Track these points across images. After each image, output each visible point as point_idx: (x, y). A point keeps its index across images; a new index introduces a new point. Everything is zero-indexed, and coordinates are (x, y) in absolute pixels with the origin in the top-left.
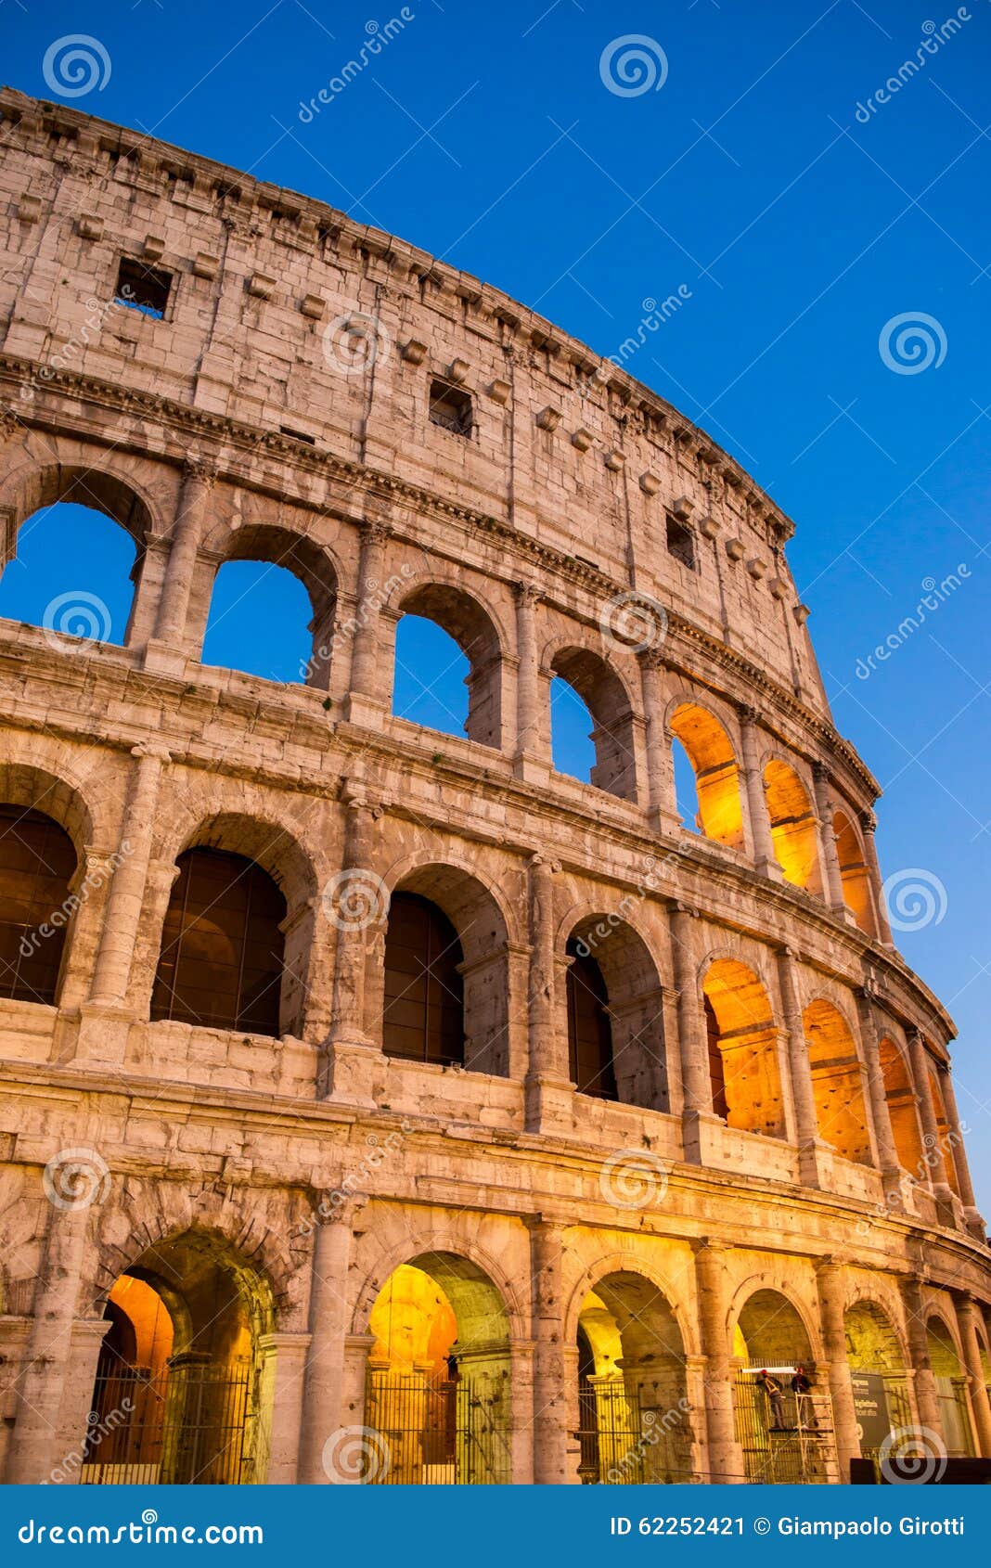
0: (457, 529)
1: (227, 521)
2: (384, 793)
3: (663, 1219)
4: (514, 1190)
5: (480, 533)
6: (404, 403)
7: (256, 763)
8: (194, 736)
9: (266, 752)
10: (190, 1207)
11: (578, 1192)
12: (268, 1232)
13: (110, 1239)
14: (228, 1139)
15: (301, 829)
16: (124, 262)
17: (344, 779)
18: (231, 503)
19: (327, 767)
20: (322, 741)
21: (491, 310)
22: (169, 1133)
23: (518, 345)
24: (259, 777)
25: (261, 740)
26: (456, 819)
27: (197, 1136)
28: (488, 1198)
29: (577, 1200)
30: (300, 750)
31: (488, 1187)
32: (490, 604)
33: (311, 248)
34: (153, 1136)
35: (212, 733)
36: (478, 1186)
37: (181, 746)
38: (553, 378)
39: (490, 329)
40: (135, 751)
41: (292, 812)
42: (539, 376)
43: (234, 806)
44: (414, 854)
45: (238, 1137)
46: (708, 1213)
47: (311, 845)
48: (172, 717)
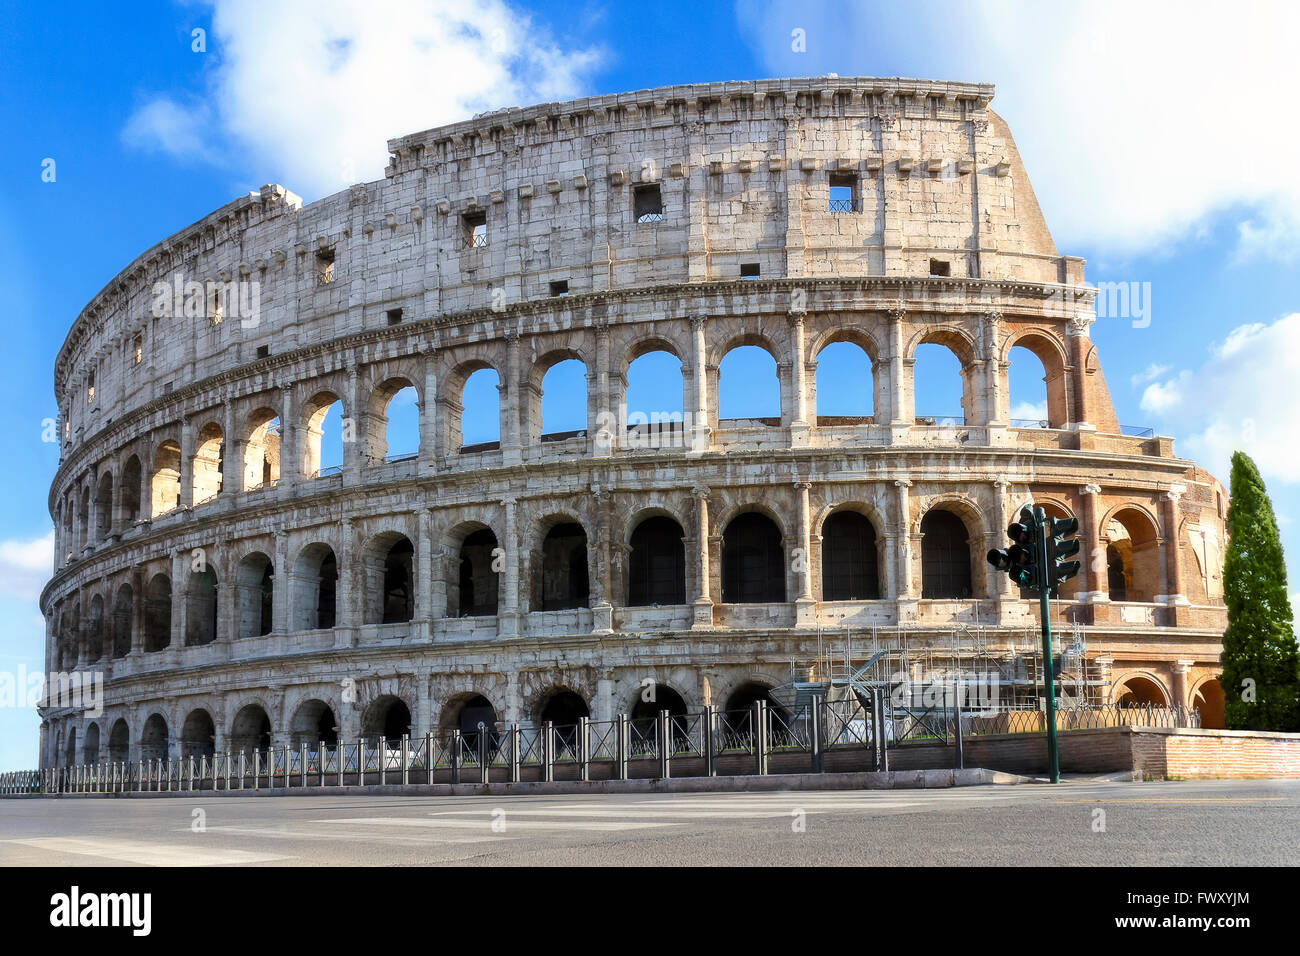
0: (647, 301)
1: (530, 359)
2: (609, 485)
3: (770, 657)
4: (679, 655)
5: (661, 297)
6: (616, 220)
7: (549, 491)
8: (524, 487)
9: (554, 484)
10: (551, 680)
11: (717, 651)
12: (580, 685)
13: (526, 694)
14: (556, 654)
15: (577, 513)
16: (463, 216)
17: (589, 485)
18: (531, 348)
19: (581, 482)
20: (576, 471)
21: (663, 106)
22: (536, 655)
23: (692, 117)
24: (553, 496)
25: (550, 479)
26: (646, 486)
27: (545, 656)
28: (668, 661)
29: (715, 655)
30: (568, 478)
31: (666, 656)
32: (673, 339)
33: (549, 138)
34: (530, 657)
35: (531, 484)
36: (661, 656)
37: (518, 494)
38: (723, 123)
39: (668, 119)
40: (502, 504)
41: (573, 507)
42: (712, 129)
43: (548, 512)
44: (631, 509)
45: (560, 653)
46: (802, 649)
47: (581, 520)
48: (514, 482)
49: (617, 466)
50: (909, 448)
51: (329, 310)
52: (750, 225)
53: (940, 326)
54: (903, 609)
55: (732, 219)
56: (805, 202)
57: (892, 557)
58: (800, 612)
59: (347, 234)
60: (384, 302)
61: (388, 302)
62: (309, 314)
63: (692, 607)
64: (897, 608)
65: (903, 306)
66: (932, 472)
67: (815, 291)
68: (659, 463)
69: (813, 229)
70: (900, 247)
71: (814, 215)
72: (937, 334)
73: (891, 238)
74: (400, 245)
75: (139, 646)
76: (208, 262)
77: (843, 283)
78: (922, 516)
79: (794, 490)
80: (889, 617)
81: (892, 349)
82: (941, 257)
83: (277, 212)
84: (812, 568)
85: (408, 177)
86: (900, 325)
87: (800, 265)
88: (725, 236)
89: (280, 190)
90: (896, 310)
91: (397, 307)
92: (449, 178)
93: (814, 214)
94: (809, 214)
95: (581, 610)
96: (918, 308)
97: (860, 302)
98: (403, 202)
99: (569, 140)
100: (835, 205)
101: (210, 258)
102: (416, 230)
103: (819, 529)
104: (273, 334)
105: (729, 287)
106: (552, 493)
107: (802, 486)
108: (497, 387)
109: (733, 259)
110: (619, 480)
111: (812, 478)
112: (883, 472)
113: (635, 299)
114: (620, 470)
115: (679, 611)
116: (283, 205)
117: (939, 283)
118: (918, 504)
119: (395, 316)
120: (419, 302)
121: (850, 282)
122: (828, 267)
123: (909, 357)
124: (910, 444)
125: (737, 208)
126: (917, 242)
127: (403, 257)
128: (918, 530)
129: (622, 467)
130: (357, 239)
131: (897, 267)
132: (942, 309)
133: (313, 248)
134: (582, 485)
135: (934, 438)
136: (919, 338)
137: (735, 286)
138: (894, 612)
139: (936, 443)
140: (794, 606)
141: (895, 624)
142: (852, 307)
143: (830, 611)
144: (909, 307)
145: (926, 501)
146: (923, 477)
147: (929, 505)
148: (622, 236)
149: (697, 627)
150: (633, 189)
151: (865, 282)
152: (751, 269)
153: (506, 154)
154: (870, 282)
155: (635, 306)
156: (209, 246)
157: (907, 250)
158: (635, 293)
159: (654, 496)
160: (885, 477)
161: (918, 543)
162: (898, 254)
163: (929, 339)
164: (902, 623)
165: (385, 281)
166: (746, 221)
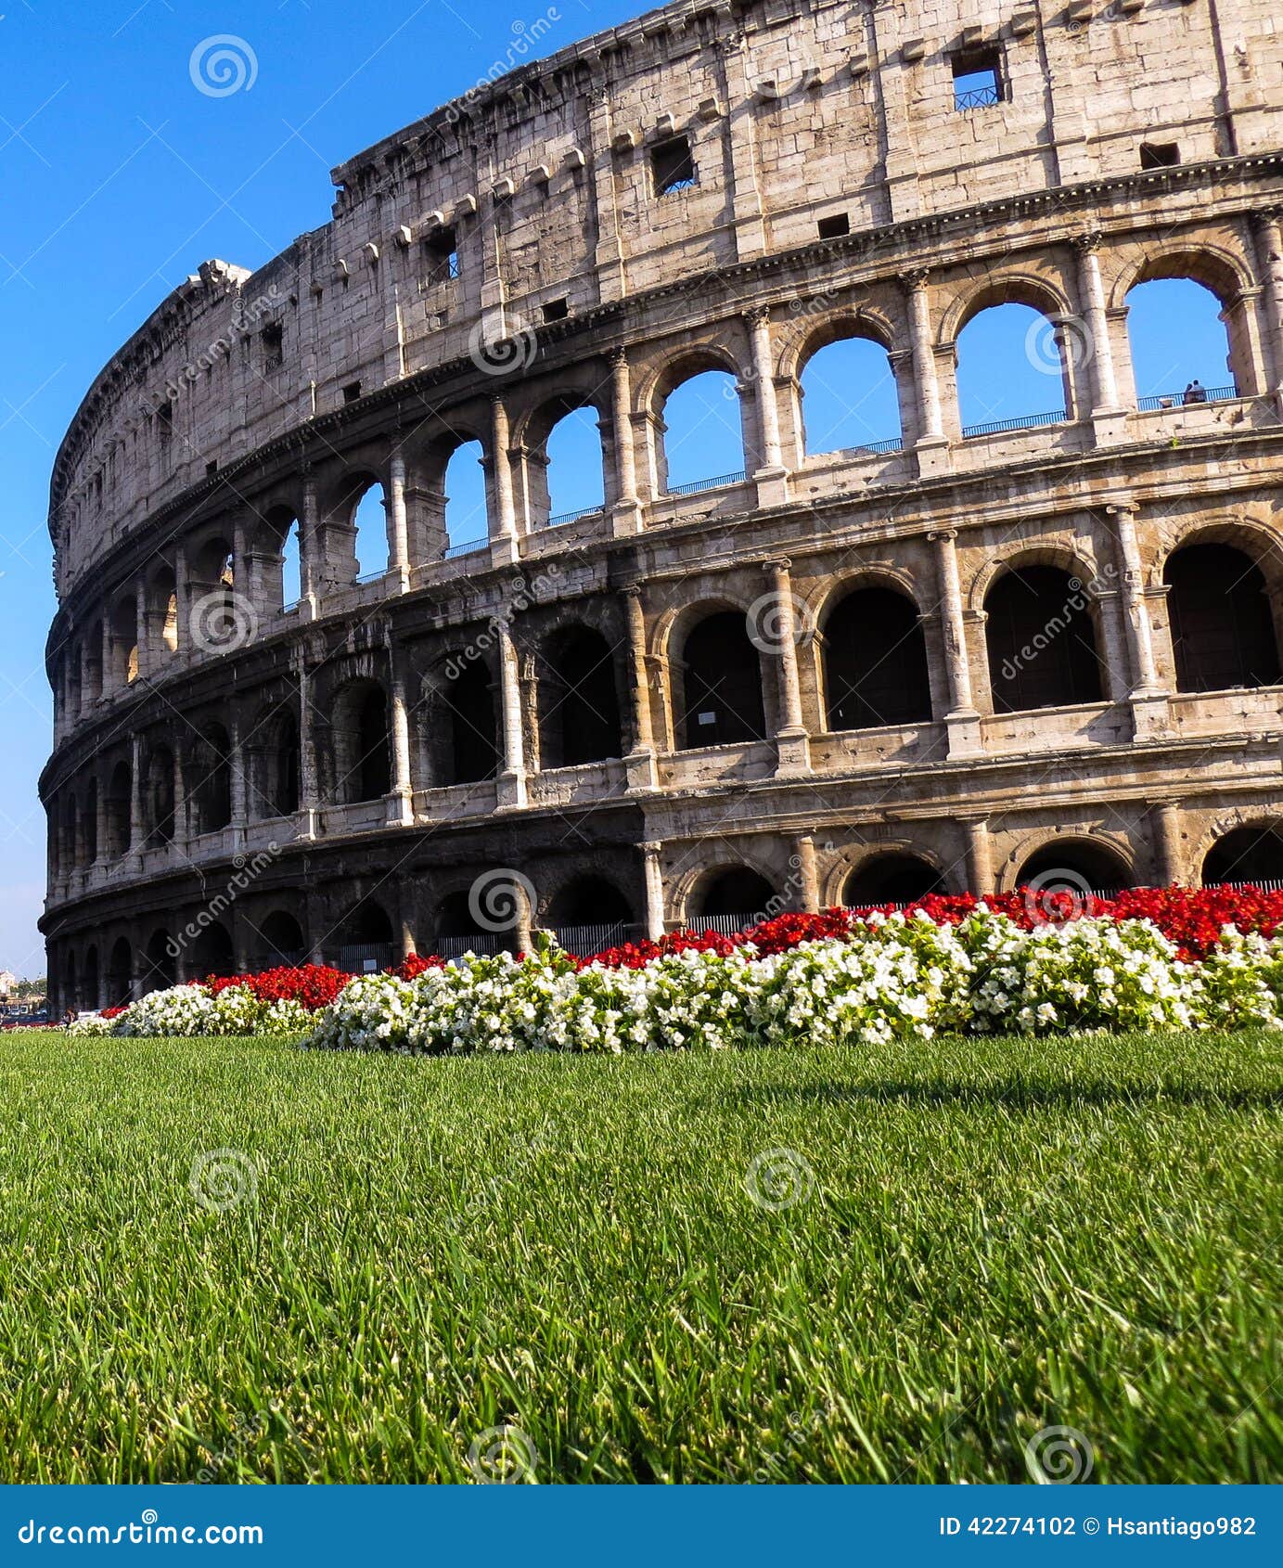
49: (647, 545)
50: (1127, 448)
51: (278, 402)
52: (827, 161)
53: (1166, 246)
54: (1141, 714)
55: (800, 159)
56: (913, 107)
57: (1114, 629)
58: (954, 732)
59: (294, 302)
60: (339, 377)
61: (343, 376)
62: (259, 411)
63: (775, 744)
64: (1131, 714)
65: (1096, 226)
66: (1174, 480)
67: (939, 234)
68: (708, 533)
69: (927, 144)
70: (1083, 139)
71: (929, 123)
72: (1165, 260)
73: (1062, 130)
74: (354, 300)
75: (104, 853)
76: (157, 373)
77: (984, 212)
78: (1164, 558)
79: (930, 546)
80: (1117, 729)
81: (1084, 298)
82: (1157, 139)
83: (220, 293)
84: (971, 663)
85: (359, 211)
86: (1094, 261)
87: (912, 201)
88: (791, 186)
89: (220, 265)
90: (1083, 236)
91: (354, 380)
92: (407, 198)
93: (928, 121)
94: (921, 123)
95: (610, 761)
96: (1124, 224)
97: (1017, 233)
98: (354, 244)
99: (557, 108)
100: (962, 102)
101: (159, 367)
102: (372, 276)
103: (979, 600)
104: (221, 444)
105: (799, 258)
106: (559, 598)
107: (941, 536)
108: (480, 461)
109: (806, 215)
110: (651, 567)
111: (957, 522)
112: (1082, 492)
113: (659, 303)
114: (653, 551)
115: (755, 748)
116: (226, 283)
117: (1158, 178)
118: (1153, 537)
119: (352, 391)
120: (378, 369)
121: (997, 209)
122: (961, 193)
123: (1116, 305)
124: (1128, 441)
125: (806, 141)
126: (1113, 125)
127: (357, 315)
128: (1158, 580)
129: (655, 546)
130: (306, 305)
131: (1079, 168)
132: (1168, 218)
133: (259, 328)
134: (599, 581)
135: (1179, 427)
136: (1132, 274)
137: (807, 255)
138: (1126, 720)
139: (1181, 433)
140: (944, 727)
141: (1130, 740)
142: (1002, 246)
143: (1009, 727)
144: (1106, 227)
145: (1169, 530)
146: (1158, 492)
147: (1177, 537)
148: (637, 221)
149: (783, 772)
150: (649, 152)
151: (1022, 204)
152: (834, 226)
153: (474, 149)
154: (1032, 201)
155: (660, 313)
156: (156, 353)
157: (1092, 141)
158: (658, 295)
159: (707, 583)
160: (1087, 501)
161: (1162, 602)
162: (1080, 149)
163: (1150, 272)
164: (1142, 735)
165: (339, 349)
166: (820, 157)
